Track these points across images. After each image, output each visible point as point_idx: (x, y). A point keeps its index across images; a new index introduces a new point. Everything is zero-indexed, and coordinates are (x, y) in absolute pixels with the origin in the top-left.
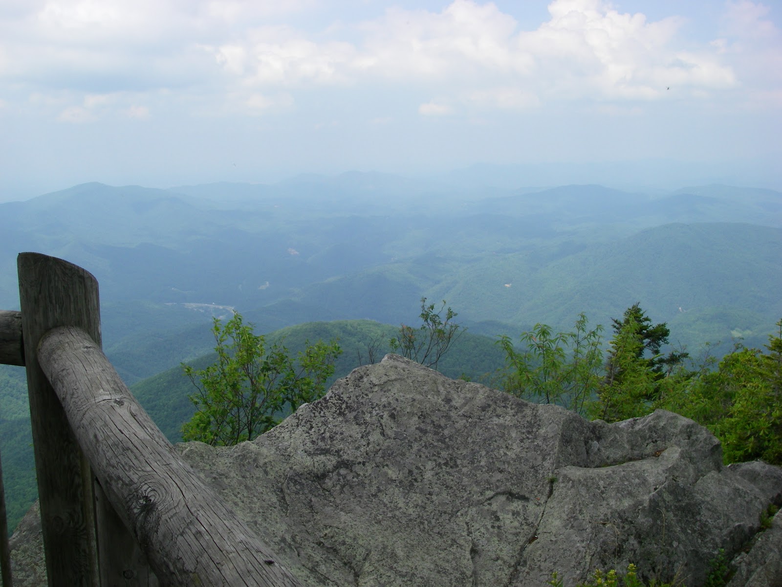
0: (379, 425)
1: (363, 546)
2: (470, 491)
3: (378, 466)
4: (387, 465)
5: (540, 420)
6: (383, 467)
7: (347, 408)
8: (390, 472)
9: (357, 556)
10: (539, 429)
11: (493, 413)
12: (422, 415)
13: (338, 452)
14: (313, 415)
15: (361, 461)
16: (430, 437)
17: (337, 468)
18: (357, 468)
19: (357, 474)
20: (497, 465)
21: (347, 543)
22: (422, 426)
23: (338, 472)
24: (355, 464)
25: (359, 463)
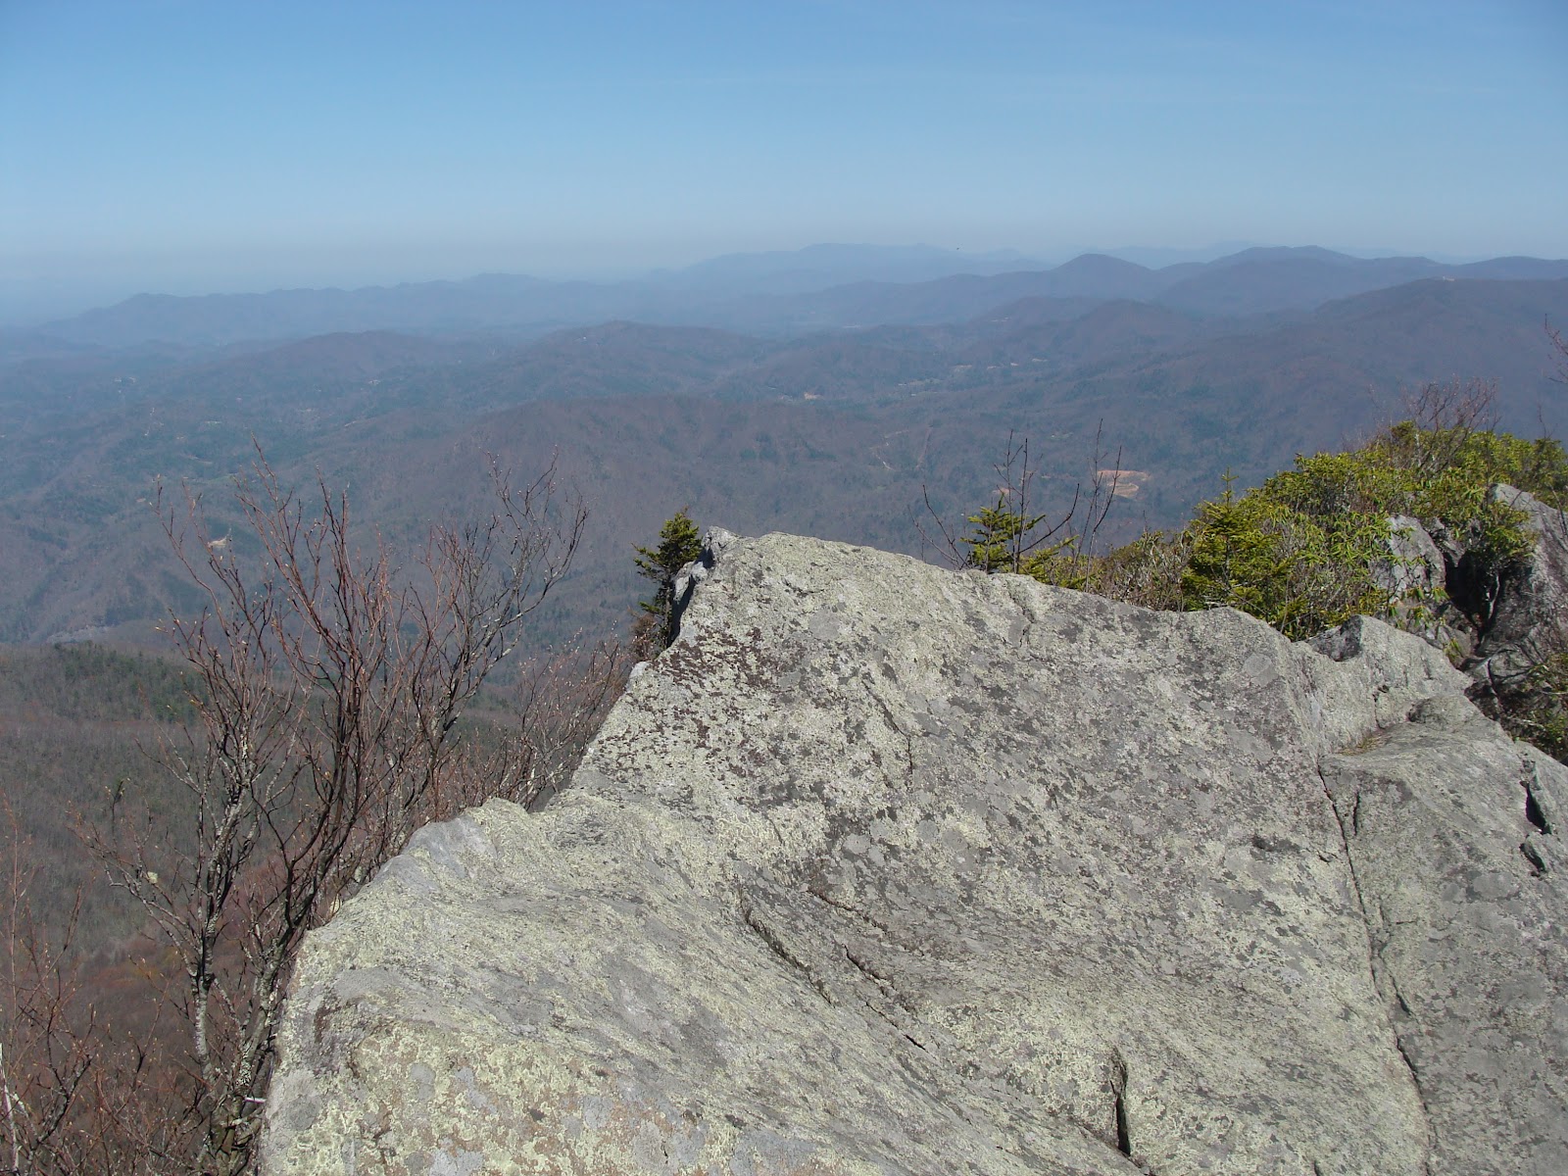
0: (874, 702)
1: (1082, 1049)
2: (1166, 849)
3: (929, 817)
4: (950, 810)
5: (1211, 651)
6: (944, 818)
7: (764, 664)
8: (965, 829)
9: (1080, 1082)
10: (1220, 673)
11: (1095, 645)
12: (945, 665)
13: (817, 787)
14: (688, 694)
15: (884, 808)
16: (993, 722)
17: (837, 837)
18: (882, 828)
19: (890, 846)
20: (1189, 774)
21: (1039, 1048)
22: (959, 692)
23: (843, 849)
24: (872, 819)
25: (881, 814)
